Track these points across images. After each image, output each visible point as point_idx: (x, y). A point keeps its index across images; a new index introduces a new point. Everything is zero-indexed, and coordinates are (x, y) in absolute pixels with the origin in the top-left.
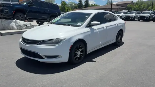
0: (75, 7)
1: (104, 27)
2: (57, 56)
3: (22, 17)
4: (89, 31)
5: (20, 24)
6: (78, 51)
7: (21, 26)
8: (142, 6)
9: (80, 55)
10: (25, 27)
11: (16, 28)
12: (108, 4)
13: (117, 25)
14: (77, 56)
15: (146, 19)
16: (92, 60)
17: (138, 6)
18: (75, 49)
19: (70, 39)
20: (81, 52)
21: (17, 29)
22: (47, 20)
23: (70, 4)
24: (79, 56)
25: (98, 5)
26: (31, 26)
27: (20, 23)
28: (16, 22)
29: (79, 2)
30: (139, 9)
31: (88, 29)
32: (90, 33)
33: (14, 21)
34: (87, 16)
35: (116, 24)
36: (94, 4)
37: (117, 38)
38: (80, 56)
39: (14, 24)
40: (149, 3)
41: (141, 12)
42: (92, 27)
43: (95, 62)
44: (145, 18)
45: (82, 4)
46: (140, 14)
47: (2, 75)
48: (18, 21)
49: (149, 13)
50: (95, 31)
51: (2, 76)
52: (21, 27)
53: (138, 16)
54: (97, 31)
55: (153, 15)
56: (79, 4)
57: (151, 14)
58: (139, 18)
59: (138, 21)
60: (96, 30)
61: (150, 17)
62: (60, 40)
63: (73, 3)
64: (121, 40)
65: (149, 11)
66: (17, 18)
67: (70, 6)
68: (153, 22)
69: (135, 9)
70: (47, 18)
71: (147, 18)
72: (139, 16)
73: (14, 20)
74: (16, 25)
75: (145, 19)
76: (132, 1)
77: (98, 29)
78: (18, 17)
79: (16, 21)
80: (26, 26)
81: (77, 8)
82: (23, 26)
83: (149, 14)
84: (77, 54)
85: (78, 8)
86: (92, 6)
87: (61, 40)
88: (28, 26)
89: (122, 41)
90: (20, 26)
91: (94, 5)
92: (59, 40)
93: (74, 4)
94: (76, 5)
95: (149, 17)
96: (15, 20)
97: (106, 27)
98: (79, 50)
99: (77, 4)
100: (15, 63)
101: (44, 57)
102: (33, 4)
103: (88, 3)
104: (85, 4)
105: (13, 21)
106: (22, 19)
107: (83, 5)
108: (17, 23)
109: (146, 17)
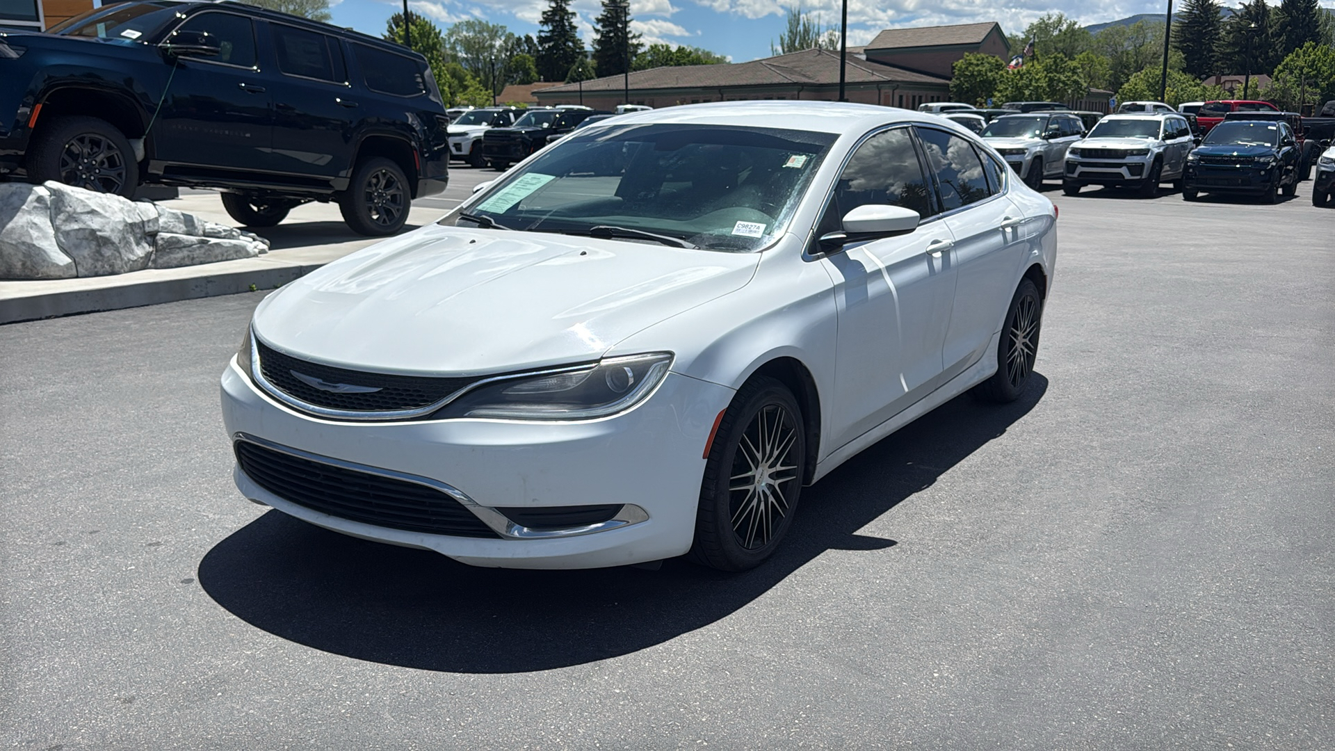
0: (516, 71)
1: (928, 256)
2: (606, 513)
3: (111, 162)
4: (834, 290)
5: (95, 224)
6: (759, 456)
7: (106, 241)
8: (1074, 71)
9: (774, 493)
10: (141, 251)
11: (63, 260)
12: (791, 47)
13: (1009, 230)
14: (755, 502)
15: (1127, 176)
16: (862, 532)
17: (1048, 69)
18: (743, 442)
19: (709, 357)
20: (779, 468)
21: (68, 266)
22: (326, 184)
23: (468, 45)
24: (762, 506)
25: (708, 54)
26: (194, 239)
27: (93, 212)
28: (56, 206)
29: (544, 22)
30: (1056, 95)
31: (825, 272)
32: (841, 300)
33: (40, 199)
34: (797, 161)
35: (1004, 227)
36: (674, 48)
37: (1006, 344)
38: (771, 499)
39: (43, 221)
40: (1129, 46)
41: (1089, 121)
42: (855, 253)
43: (889, 550)
44: (1124, 171)
45: (577, 43)
46: (1084, 136)
47: (130, 700)
48: (78, 195)
49: (1150, 129)
50: (873, 288)
51: (138, 703)
52: (107, 252)
53: (1068, 155)
54: (889, 282)
55: (1183, 146)
56: (542, 40)
57: (1166, 137)
58: (1071, 166)
59: (1067, 194)
60: (878, 274)
61: (1159, 158)
62: (632, 366)
63: (494, 33)
64: (1031, 358)
65: (1142, 109)
66: (65, 164)
67: (462, 55)
68: (1187, 199)
69: (1019, 90)
70: (333, 169)
71: (1136, 169)
72: (1074, 151)
73: (40, 191)
74: (57, 229)
75: (1120, 175)
76: (996, 28)
77: (892, 269)
78: (75, 157)
79: (57, 195)
80: (153, 243)
81: (527, 72)
82: (128, 243)
83: (1151, 140)
84: (751, 488)
85: (539, 73)
86: (663, 58)
87: (641, 371)
88: (174, 245)
89: (1035, 369)
90: (97, 240)
91: (680, 50)
92: (618, 371)
93: (498, 43)
94: (523, 52)
95: (1149, 158)
96: (51, 184)
97: (946, 252)
98: (768, 448)
99: (528, 39)
100: (197, 583)
101: (498, 523)
102: (208, 41)
103: (623, 35)
104: (599, 42)
105: (31, 198)
106: (112, 174)
107: (585, 54)
108: (72, 218)
109: (1128, 160)
